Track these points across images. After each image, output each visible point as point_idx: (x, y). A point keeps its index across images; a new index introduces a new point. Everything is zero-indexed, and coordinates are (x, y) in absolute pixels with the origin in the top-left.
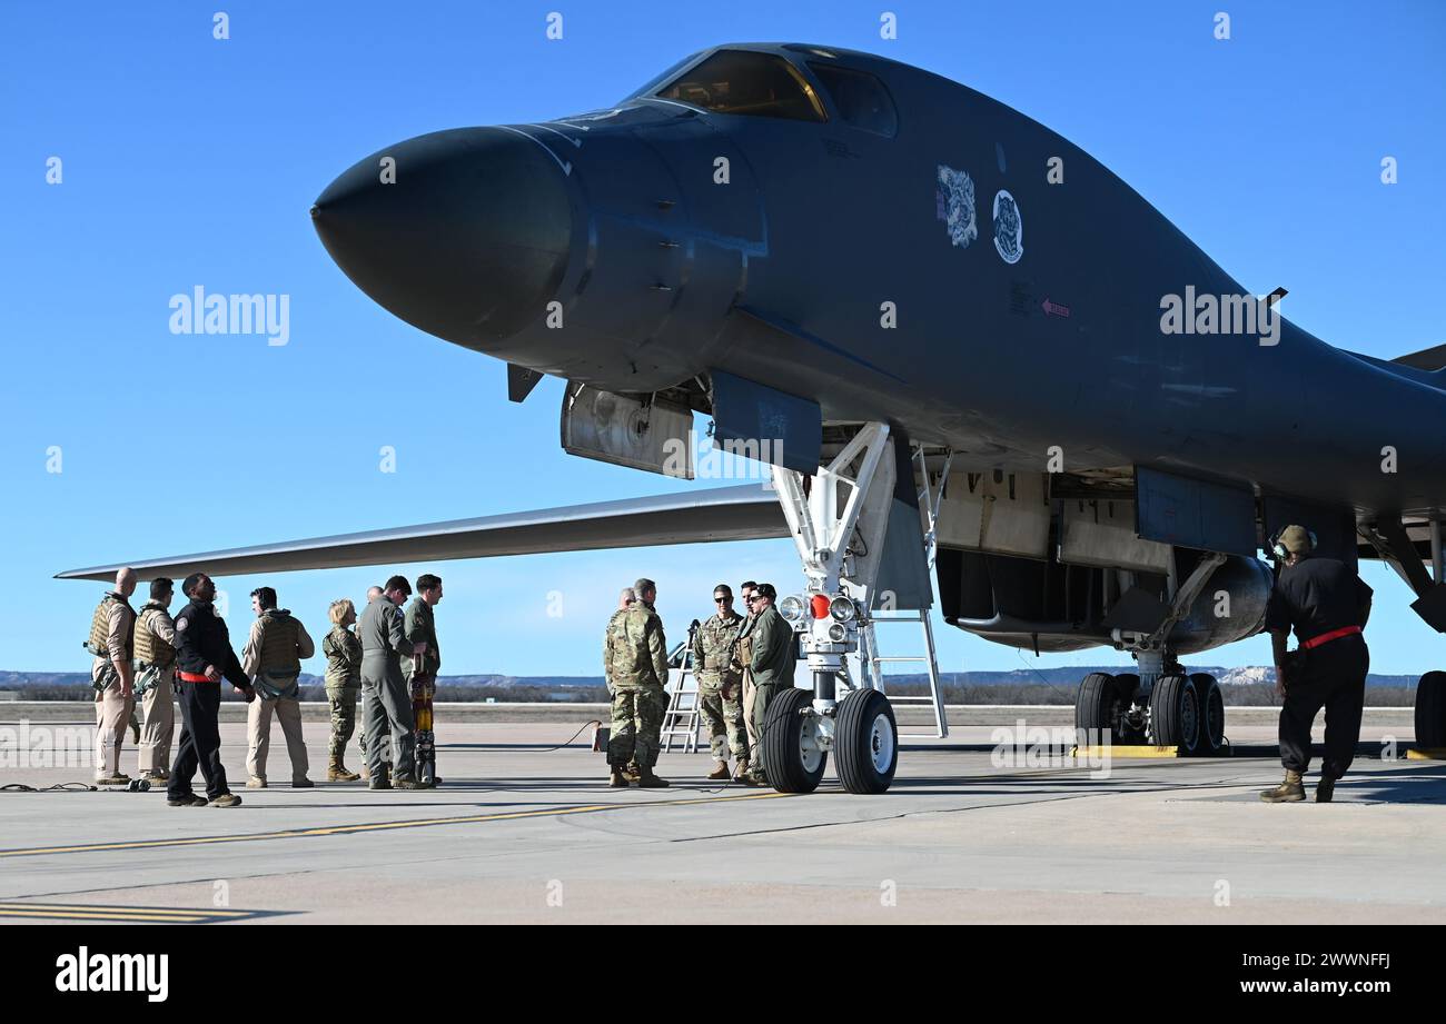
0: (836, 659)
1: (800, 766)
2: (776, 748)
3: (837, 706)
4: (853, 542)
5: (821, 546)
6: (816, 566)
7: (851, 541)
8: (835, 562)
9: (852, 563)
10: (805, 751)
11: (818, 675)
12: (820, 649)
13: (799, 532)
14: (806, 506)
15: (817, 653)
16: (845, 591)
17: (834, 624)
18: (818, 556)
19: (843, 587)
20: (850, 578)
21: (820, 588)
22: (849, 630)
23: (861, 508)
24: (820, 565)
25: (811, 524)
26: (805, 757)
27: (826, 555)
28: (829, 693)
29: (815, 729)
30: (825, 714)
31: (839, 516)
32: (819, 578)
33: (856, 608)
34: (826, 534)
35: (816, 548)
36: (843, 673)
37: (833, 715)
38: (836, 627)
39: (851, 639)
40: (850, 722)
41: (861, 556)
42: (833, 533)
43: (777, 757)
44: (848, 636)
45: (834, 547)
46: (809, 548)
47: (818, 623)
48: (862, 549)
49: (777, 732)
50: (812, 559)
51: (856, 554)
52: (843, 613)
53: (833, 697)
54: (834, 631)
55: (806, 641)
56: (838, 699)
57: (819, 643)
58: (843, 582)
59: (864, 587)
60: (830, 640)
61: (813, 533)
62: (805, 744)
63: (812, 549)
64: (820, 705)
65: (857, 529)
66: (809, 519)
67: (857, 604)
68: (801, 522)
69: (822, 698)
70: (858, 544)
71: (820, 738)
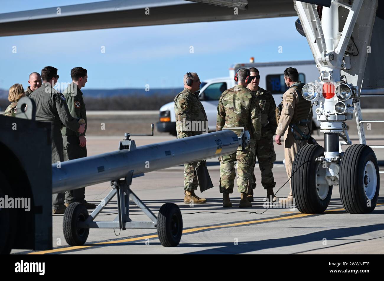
0: (340, 125)
1: (316, 196)
2: (301, 184)
3: (340, 156)
4: (349, 47)
5: (329, 51)
6: (326, 63)
7: (348, 46)
8: (338, 60)
9: (349, 60)
10: (318, 185)
11: (327, 135)
12: (329, 119)
13: (315, 42)
14: (320, 24)
15: (327, 121)
16: (344, 79)
17: (338, 102)
18: (327, 57)
19: (342, 77)
20: (347, 71)
21: (329, 78)
22: (348, 106)
23: (355, 24)
24: (329, 63)
25: (323, 36)
26: (318, 190)
27: (333, 56)
28: (334, 148)
29: (326, 171)
30: (333, 161)
31: (341, 30)
32: (328, 71)
33: (353, 92)
34: (332, 42)
35: (326, 52)
36: (343, 134)
37: (338, 162)
38: (340, 104)
39: (349, 112)
40: (350, 167)
41: (354, 56)
42: (337, 41)
43: (301, 190)
44: (347, 109)
45: (338, 50)
46: (321, 52)
47: (327, 101)
48: (355, 51)
49: (301, 174)
50: (323, 59)
51: (351, 54)
52: (344, 95)
53: (337, 150)
54: (338, 107)
55: (319, 113)
56: (340, 151)
57: (328, 114)
58: (343, 73)
59: (356, 76)
60: (334, 112)
61: (324, 42)
62: (319, 181)
63: (323, 53)
64: (329, 155)
65: (352, 38)
66: (322, 32)
67: (353, 88)
68: (316, 35)
69: (330, 150)
70: (353, 47)
71: (329, 177)
